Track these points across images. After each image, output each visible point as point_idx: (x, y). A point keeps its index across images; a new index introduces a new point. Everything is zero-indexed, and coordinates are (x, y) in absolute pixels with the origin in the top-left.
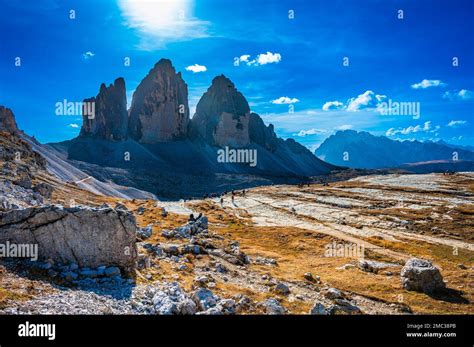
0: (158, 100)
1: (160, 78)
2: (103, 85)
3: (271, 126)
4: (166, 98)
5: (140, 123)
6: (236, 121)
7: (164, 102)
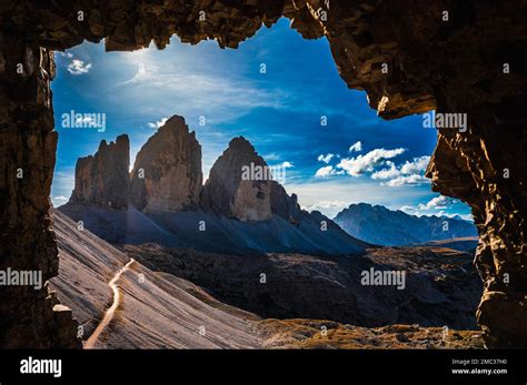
0: (168, 162)
1: (172, 137)
2: (103, 142)
3: (294, 196)
4: (177, 160)
5: (145, 189)
6: (257, 189)
7: (175, 165)
